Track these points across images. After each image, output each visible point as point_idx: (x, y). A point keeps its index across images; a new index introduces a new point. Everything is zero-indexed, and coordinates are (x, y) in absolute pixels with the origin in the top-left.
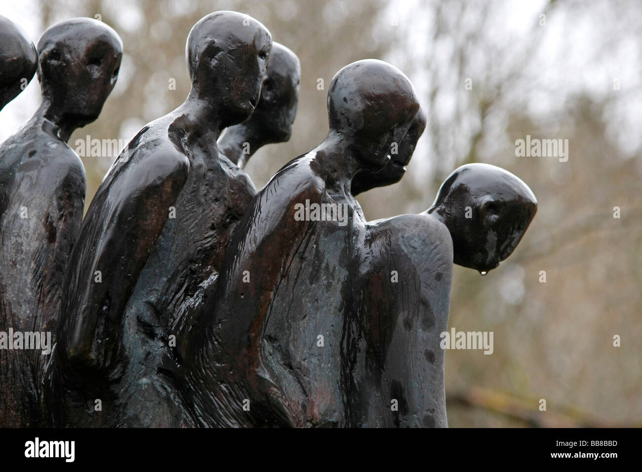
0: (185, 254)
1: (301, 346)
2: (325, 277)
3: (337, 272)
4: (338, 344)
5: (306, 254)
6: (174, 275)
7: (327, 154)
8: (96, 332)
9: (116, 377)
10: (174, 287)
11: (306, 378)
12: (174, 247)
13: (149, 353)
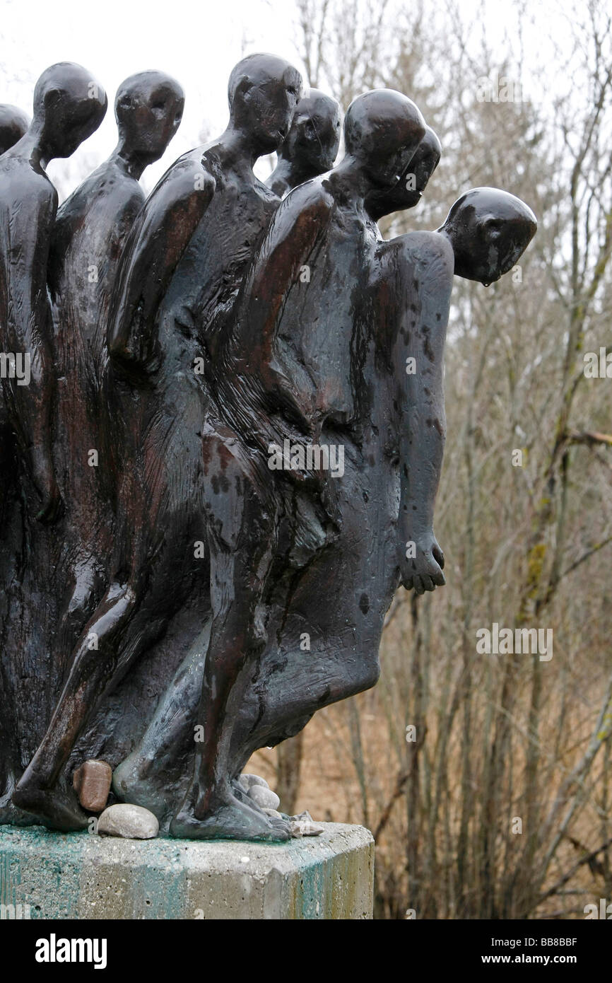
0: (219, 266)
1: (313, 345)
2: (335, 284)
3: (347, 280)
4: (348, 344)
5: (317, 263)
6: (208, 285)
7: (340, 175)
8: (133, 329)
9: (154, 369)
10: (208, 294)
11: (316, 373)
12: (208, 260)
13: (185, 351)
